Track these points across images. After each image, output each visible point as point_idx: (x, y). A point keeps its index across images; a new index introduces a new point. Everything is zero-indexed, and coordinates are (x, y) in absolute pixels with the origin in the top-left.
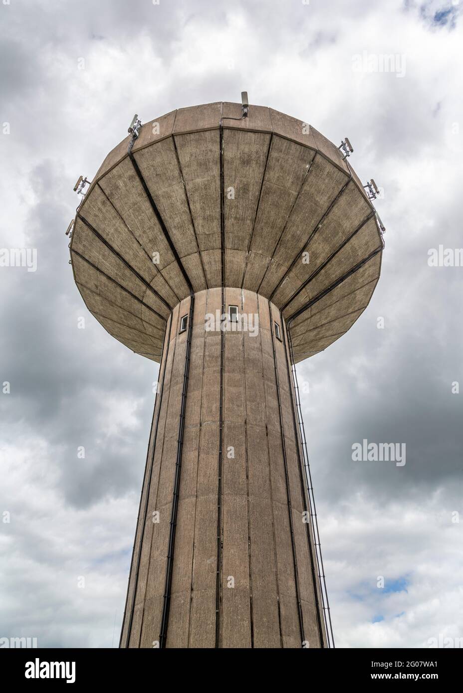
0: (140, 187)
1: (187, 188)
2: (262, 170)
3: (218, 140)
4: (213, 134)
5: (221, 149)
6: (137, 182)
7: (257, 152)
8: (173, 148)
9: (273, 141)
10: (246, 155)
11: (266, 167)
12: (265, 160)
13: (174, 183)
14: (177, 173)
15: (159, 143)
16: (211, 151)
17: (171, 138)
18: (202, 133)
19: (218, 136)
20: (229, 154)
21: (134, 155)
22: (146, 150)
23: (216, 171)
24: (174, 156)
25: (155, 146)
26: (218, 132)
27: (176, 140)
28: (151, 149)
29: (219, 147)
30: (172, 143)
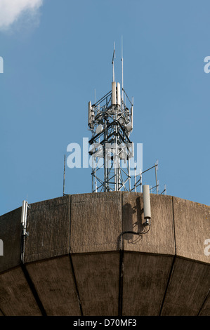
0: (32, 298)
1: (83, 307)
2: (162, 291)
3: (118, 263)
4: (112, 258)
5: (121, 271)
6: (29, 293)
7: (158, 275)
8: (69, 267)
9: (175, 264)
10: (146, 278)
11: (167, 288)
12: (166, 283)
13: (69, 301)
14: (73, 291)
15: (55, 260)
16: (110, 273)
17: (68, 258)
18: (101, 256)
19: (118, 260)
20: (127, 277)
21: (27, 267)
22: (40, 264)
23: (115, 293)
24: (71, 275)
25: (50, 262)
26: (118, 255)
27: (73, 260)
28: (46, 265)
29: (118, 270)
30: (69, 262)
